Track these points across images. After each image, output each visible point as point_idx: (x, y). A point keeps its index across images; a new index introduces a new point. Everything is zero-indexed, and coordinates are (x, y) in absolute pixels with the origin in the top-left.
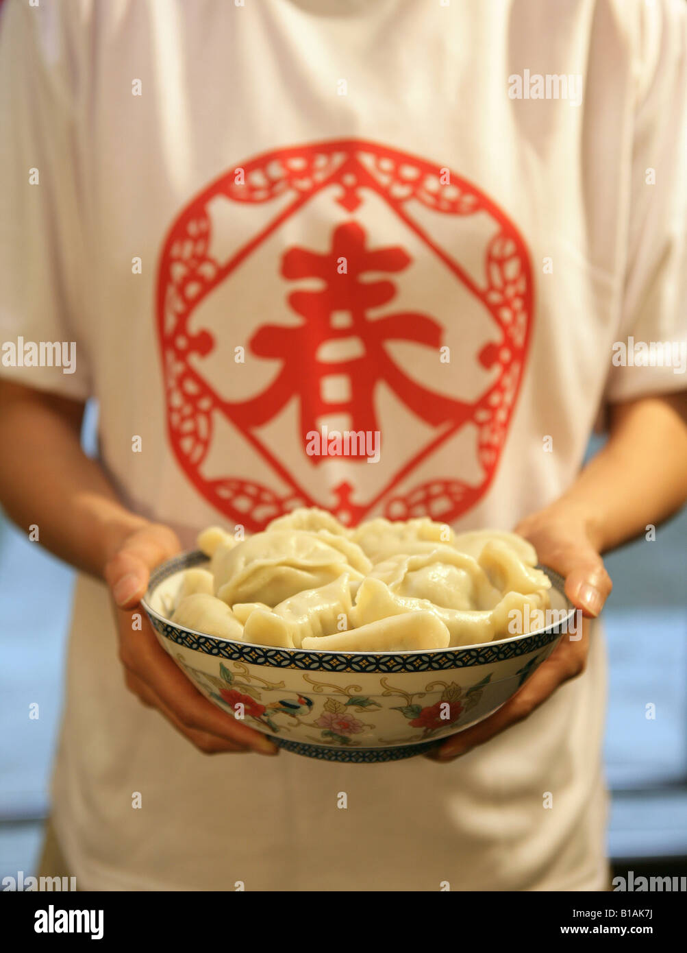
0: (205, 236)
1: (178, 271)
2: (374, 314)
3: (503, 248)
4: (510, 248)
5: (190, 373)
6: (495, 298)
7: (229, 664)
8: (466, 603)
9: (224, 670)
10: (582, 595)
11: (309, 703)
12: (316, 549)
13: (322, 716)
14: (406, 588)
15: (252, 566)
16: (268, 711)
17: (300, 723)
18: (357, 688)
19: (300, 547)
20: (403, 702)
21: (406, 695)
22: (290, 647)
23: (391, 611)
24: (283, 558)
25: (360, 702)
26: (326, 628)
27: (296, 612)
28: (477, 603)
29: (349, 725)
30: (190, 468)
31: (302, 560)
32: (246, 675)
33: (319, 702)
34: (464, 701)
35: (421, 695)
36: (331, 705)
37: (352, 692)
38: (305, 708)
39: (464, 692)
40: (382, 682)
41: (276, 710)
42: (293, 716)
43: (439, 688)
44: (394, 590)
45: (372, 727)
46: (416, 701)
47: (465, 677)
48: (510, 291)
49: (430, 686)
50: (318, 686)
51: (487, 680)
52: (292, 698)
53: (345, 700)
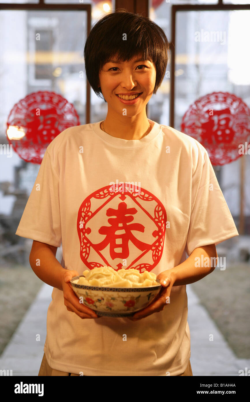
0: (90, 206)
1: (83, 214)
2: (128, 224)
3: (158, 208)
4: (160, 208)
5: (85, 238)
6: (156, 220)
7: (87, 291)
8: (138, 282)
9: (86, 293)
10: (163, 282)
11: (103, 299)
12: (107, 272)
13: (106, 303)
14: (125, 277)
15: (94, 273)
16: (95, 302)
17: (101, 305)
18: (113, 295)
19: (104, 271)
20: (122, 299)
21: (123, 298)
22: (100, 286)
23: (121, 280)
24: (100, 272)
25: (113, 299)
26: (107, 283)
27: (101, 281)
28: (140, 281)
29: (111, 305)
30: (84, 260)
31: (104, 273)
32: (91, 293)
33: (105, 299)
34: (135, 301)
35: (126, 298)
36: (108, 300)
37: (112, 296)
38: (102, 301)
39: (135, 298)
40: (118, 294)
41: (97, 301)
42: (100, 302)
43: (129, 296)
44: (123, 278)
45: (116, 305)
46: (125, 299)
47: (135, 294)
48: (160, 218)
49: (128, 296)
50: (105, 295)
51: (140, 296)
52: (100, 298)
53: (110, 298)
